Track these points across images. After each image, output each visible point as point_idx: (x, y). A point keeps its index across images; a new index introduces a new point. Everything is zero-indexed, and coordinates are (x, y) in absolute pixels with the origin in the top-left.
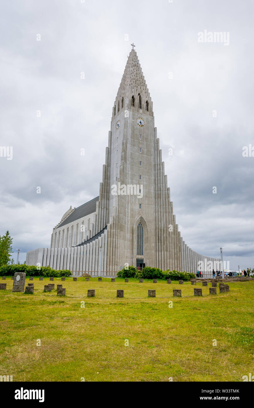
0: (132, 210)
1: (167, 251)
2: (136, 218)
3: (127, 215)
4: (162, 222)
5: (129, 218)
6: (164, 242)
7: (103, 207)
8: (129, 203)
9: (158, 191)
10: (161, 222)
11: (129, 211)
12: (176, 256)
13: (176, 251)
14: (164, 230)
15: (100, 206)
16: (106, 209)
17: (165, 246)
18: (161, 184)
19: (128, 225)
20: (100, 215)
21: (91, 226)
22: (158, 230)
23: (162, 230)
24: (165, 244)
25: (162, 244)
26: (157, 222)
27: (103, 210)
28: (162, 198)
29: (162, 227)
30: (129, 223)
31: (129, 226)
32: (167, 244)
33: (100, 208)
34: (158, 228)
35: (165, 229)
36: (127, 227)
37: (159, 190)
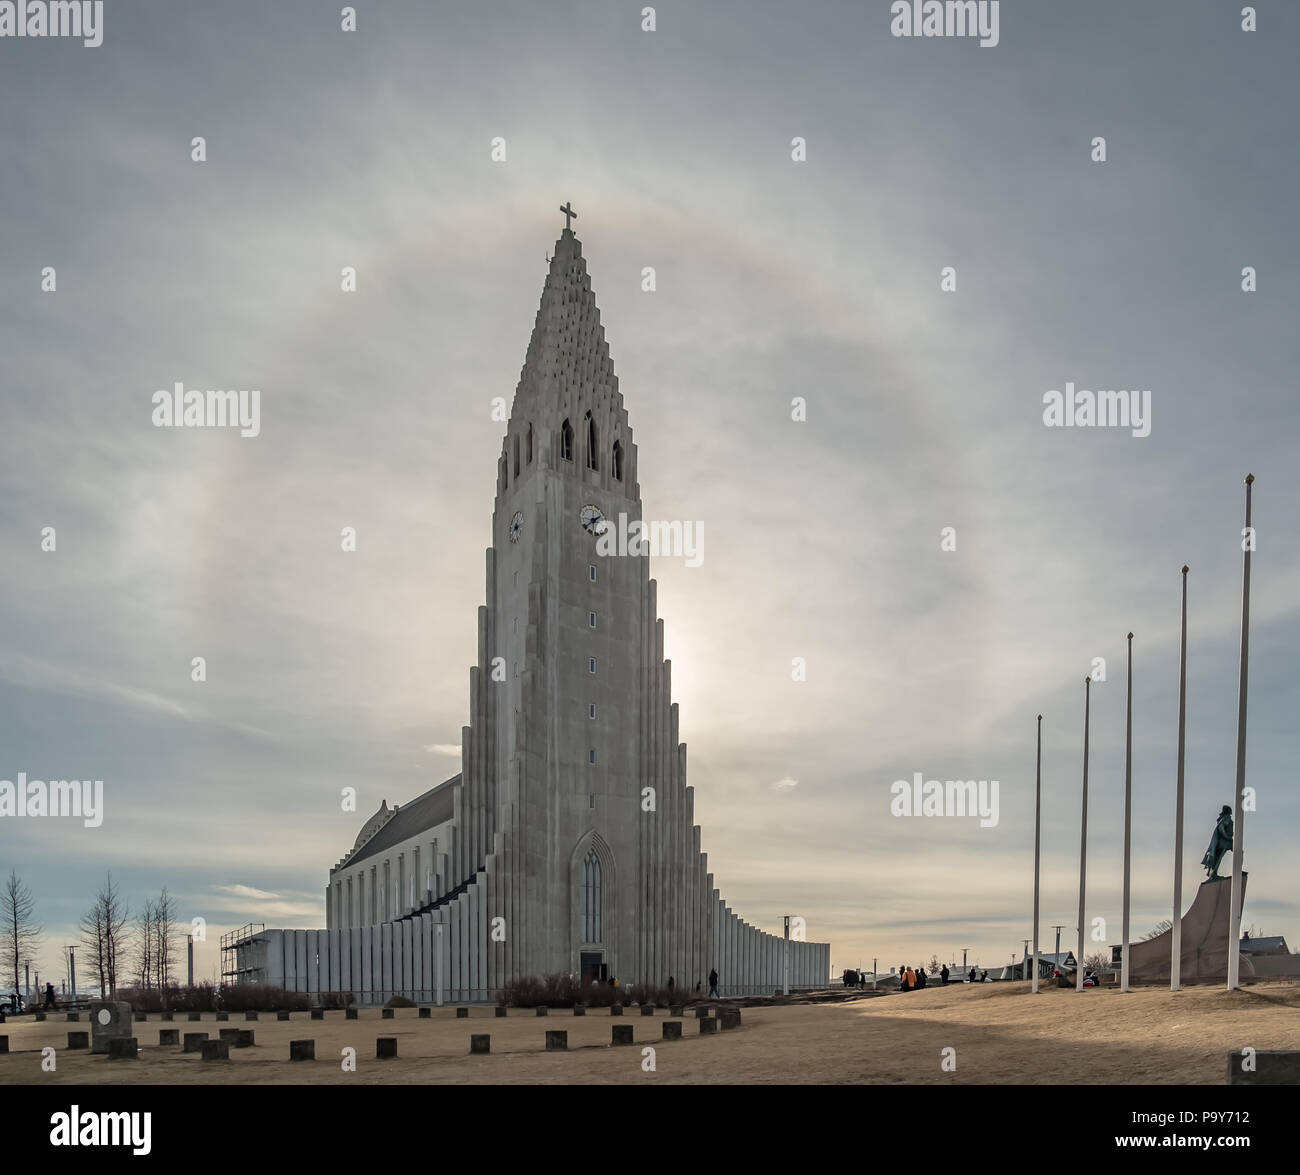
0: (566, 813)
1: (671, 927)
2: (580, 835)
3: (549, 828)
4: (660, 847)
5: (557, 836)
6: (663, 905)
7: (475, 805)
8: (557, 793)
9: (649, 753)
10: (656, 846)
11: (557, 817)
12: (697, 941)
13: (697, 929)
14: (664, 870)
15: (467, 801)
16: (487, 811)
17: (666, 916)
18: (660, 734)
19: (553, 856)
20: (467, 831)
21: (440, 860)
22: (648, 870)
23: (660, 871)
24: (668, 911)
25: (659, 908)
26: (645, 847)
27: (476, 813)
28: (660, 774)
29: (660, 859)
30: (557, 853)
31: (557, 859)
32: (673, 910)
33: (467, 809)
34: (648, 865)
35: (668, 866)
36: (552, 865)
37: (653, 750)
